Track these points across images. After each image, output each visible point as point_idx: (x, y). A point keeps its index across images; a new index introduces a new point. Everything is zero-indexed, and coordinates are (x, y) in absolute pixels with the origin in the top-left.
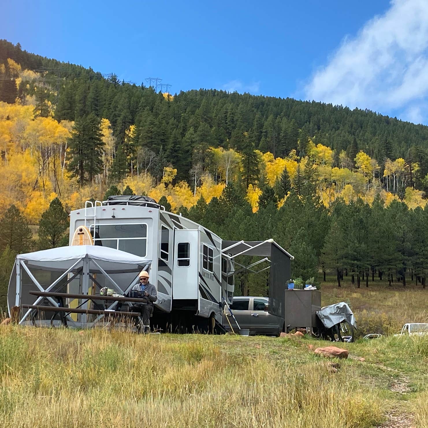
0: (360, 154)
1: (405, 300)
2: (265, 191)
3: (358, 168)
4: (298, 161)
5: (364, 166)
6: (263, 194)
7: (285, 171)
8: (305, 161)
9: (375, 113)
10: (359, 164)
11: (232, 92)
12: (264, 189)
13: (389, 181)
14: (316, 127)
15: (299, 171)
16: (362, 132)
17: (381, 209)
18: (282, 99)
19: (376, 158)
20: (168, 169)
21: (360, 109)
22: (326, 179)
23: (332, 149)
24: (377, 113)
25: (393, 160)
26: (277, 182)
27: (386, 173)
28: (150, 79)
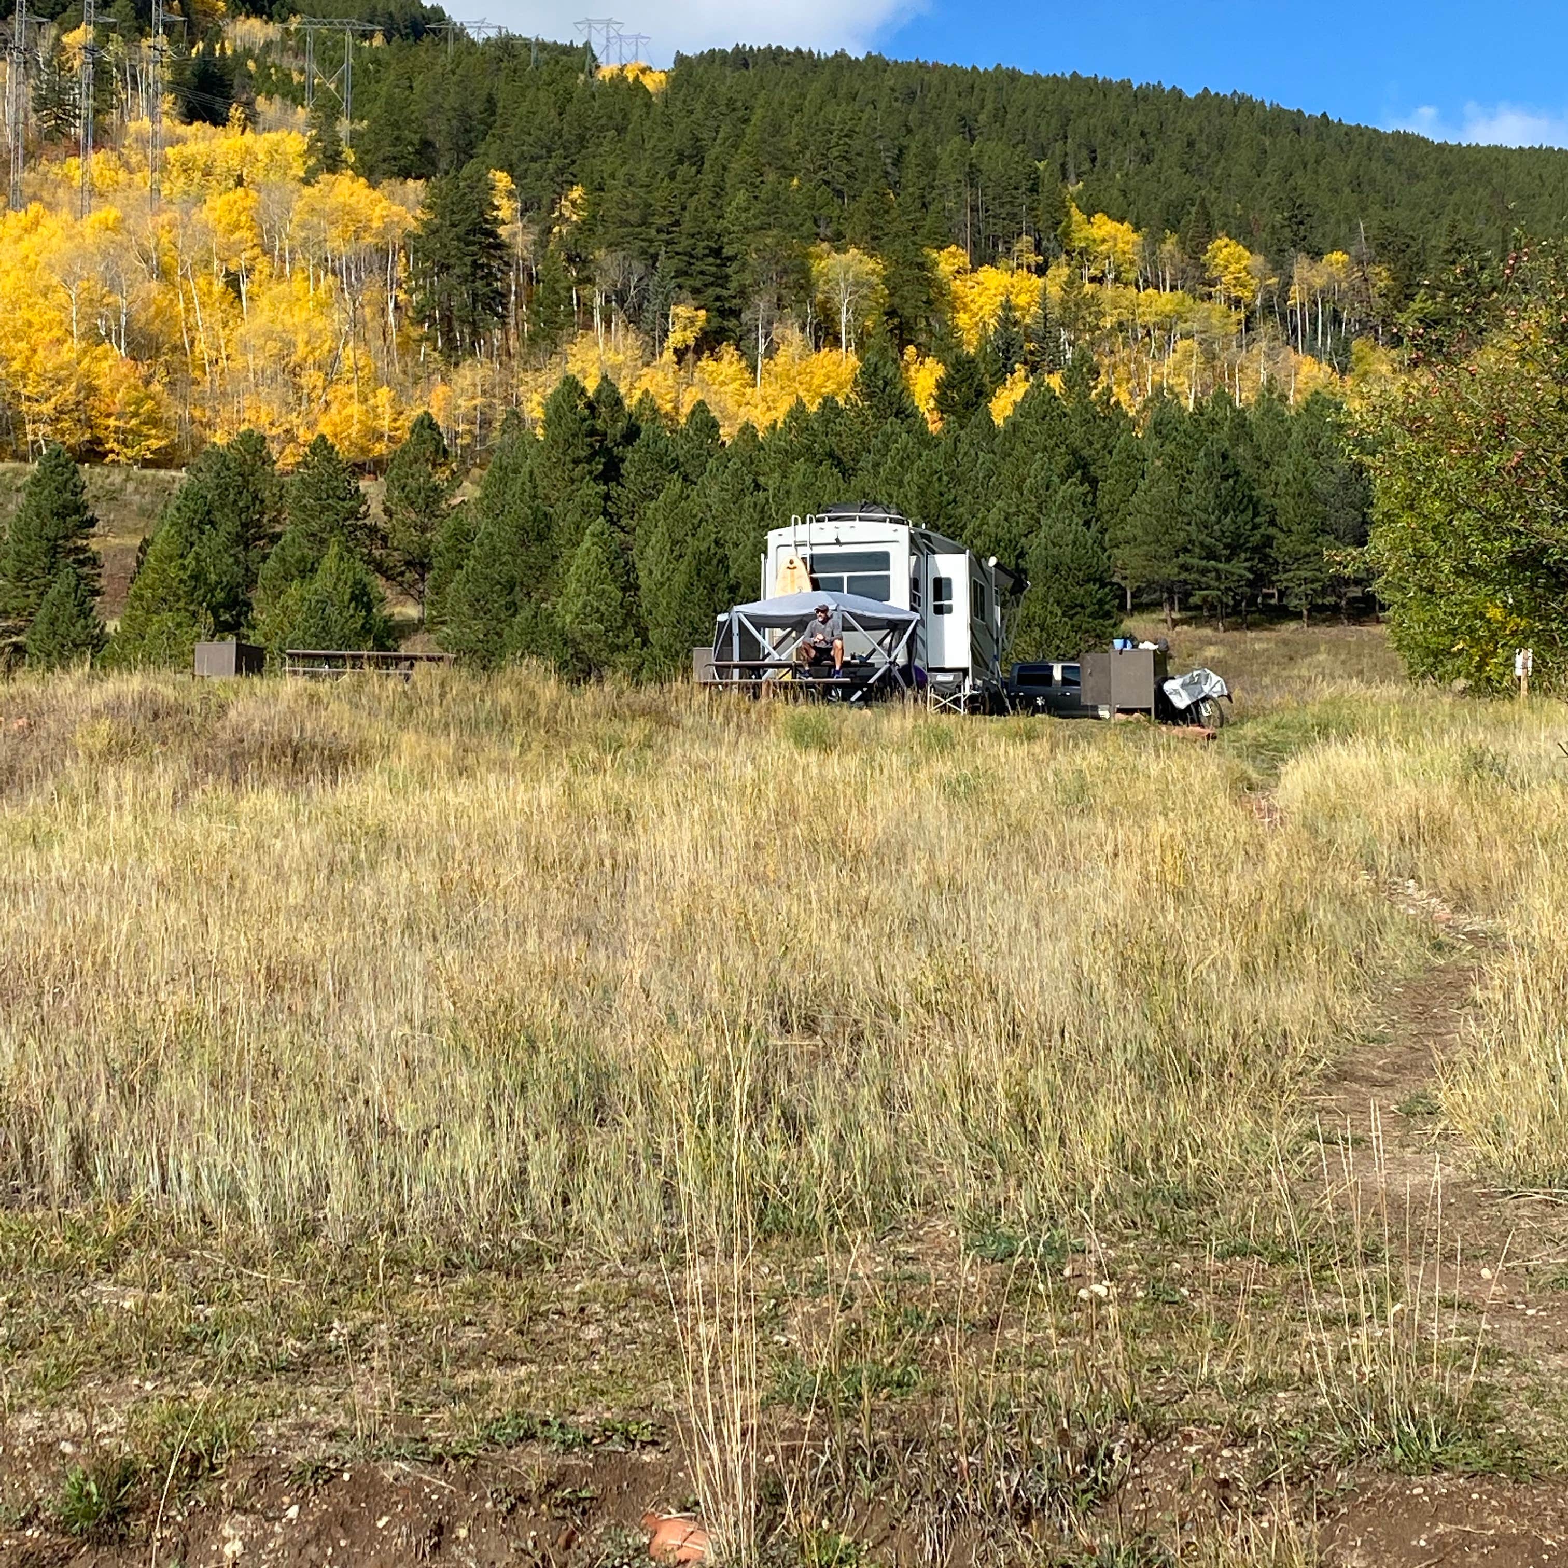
0: (1219, 243)
1: (1343, 662)
2: (953, 366)
3: (1212, 283)
4: (1041, 271)
5: (1230, 277)
6: (948, 375)
7: (1008, 307)
8: (1060, 272)
9: (1262, 102)
10: (1215, 274)
11: (831, 54)
12: (951, 359)
13: (1303, 320)
14: (1085, 153)
15: (1043, 306)
16: (1222, 163)
17: (1280, 418)
18: (981, 70)
19: (1265, 250)
20: (682, 311)
21: (1217, 94)
22: (1121, 324)
23: (1137, 229)
24: (1267, 104)
25: (1316, 255)
26: (984, 339)
27: (1296, 295)
28: (589, 23)
